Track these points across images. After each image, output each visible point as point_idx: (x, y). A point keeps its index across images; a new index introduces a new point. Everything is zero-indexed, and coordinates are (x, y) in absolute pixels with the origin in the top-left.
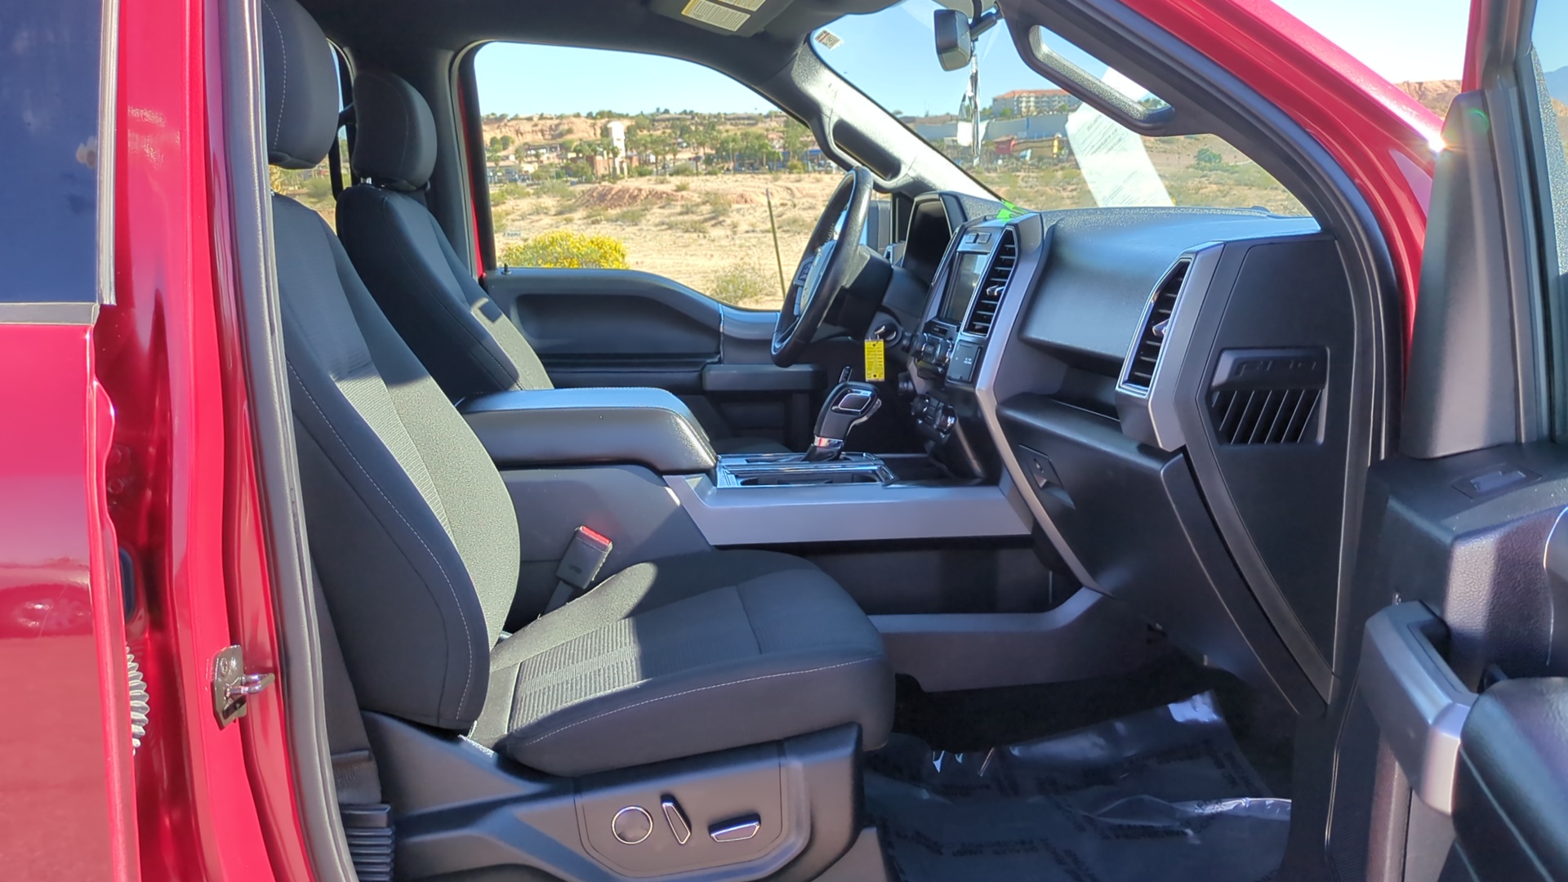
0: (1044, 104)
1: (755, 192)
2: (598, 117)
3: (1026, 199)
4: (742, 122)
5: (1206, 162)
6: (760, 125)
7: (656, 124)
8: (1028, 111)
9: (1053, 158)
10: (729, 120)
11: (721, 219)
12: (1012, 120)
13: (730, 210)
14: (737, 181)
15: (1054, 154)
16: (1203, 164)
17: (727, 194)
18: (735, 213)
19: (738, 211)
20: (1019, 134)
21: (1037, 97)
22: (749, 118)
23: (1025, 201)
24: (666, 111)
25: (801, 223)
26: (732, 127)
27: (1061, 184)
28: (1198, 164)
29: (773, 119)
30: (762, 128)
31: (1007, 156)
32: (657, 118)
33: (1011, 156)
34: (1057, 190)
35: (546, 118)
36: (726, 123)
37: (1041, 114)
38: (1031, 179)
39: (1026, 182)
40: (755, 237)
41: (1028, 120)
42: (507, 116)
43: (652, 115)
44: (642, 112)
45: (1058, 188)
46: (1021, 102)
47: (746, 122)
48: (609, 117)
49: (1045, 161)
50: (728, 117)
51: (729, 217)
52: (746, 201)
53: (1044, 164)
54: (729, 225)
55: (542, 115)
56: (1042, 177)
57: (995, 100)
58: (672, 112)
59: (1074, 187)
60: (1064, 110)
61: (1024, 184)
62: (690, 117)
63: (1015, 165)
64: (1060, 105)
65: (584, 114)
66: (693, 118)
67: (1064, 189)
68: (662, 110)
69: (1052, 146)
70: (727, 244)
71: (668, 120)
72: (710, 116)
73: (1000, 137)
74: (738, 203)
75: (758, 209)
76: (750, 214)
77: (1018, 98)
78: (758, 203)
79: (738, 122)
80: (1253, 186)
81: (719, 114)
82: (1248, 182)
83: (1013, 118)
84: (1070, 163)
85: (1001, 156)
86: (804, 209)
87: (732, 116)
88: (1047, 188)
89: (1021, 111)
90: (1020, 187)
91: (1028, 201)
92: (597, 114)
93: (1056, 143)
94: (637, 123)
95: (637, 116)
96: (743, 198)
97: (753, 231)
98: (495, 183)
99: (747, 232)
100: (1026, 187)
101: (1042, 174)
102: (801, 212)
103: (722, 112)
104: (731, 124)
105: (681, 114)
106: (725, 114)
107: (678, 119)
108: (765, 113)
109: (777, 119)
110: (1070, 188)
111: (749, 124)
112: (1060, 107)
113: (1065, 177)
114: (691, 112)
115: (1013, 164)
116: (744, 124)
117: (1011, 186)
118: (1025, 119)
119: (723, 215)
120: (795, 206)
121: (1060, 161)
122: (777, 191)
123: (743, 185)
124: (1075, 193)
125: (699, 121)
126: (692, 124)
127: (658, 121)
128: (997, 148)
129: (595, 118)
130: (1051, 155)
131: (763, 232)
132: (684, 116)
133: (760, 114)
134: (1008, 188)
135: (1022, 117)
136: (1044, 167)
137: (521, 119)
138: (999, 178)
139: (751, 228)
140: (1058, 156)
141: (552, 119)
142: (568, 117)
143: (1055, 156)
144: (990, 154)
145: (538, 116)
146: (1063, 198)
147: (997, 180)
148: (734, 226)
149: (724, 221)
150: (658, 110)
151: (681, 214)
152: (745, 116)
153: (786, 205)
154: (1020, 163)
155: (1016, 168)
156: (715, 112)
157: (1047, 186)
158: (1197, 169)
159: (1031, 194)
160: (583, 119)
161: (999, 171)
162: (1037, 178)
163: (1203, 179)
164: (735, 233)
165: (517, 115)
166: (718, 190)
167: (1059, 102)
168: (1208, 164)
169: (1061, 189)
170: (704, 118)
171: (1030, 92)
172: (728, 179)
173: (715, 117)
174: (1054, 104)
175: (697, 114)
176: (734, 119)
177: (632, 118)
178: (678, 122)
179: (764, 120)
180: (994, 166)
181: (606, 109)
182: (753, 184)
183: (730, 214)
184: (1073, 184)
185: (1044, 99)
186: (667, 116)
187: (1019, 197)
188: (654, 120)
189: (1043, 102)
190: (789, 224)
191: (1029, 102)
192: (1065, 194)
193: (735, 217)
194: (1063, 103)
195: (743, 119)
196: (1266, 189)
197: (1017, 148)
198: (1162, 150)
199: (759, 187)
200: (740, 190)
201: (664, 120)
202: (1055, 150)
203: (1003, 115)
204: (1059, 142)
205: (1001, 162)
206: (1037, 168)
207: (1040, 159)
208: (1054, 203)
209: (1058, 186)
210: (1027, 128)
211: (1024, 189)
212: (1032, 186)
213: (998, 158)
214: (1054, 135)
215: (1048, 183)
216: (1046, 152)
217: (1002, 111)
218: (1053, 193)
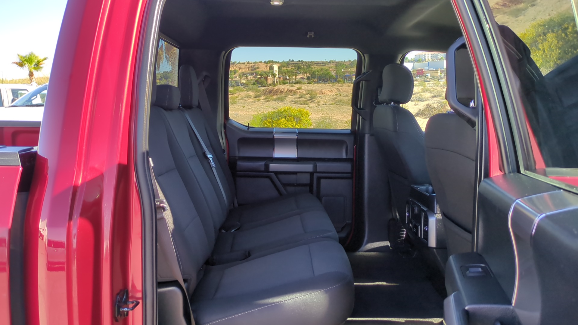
0: (434, 57)
1: (326, 90)
2: (268, 63)
3: (429, 92)
4: (320, 64)
6: (327, 66)
7: (289, 65)
8: (428, 59)
9: (438, 77)
10: (315, 64)
11: (314, 100)
12: (422, 63)
13: (317, 97)
14: (319, 86)
15: (439, 75)
17: (316, 91)
18: (318, 98)
19: (320, 97)
20: (425, 68)
22: (322, 63)
23: (429, 93)
24: (293, 61)
25: (343, 102)
26: (317, 66)
27: (443, 86)
29: (331, 63)
30: (328, 67)
31: (421, 76)
32: (289, 63)
33: (423, 75)
34: (441, 88)
35: (250, 63)
36: (314, 65)
37: (433, 61)
38: (430, 84)
39: (429, 85)
40: (326, 107)
41: (428, 63)
42: (236, 62)
43: (288, 62)
44: (284, 61)
45: (442, 88)
46: (426, 56)
47: (322, 64)
48: (272, 63)
49: (435, 78)
50: (315, 63)
51: (316, 99)
52: (322, 94)
53: (435, 79)
54: (316, 102)
55: (248, 62)
56: (435, 83)
57: (415, 56)
58: (295, 61)
60: (442, 59)
61: (428, 86)
62: (301, 63)
63: (424, 79)
64: (441, 57)
65: (263, 62)
66: (302, 63)
68: (291, 60)
69: (438, 73)
70: (316, 109)
71: (293, 64)
72: (309, 62)
73: (419, 68)
74: (319, 94)
75: (327, 96)
76: (324, 98)
77: (424, 55)
78: (327, 94)
79: (319, 64)
81: (312, 61)
83: (422, 62)
85: (419, 76)
86: (344, 96)
87: (316, 63)
88: (437, 88)
89: (425, 59)
90: (427, 87)
91: (430, 92)
92: (268, 62)
93: (439, 71)
94: (282, 65)
95: (282, 62)
96: (321, 92)
97: (325, 104)
98: (232, 86)
99: (323, 105)
101: (435, 82)
102: (343, 98)
103: (313, 61)
104: (316, 65)
105: (298, 61)
106: (314, 61)
107: (297, 63)
108: (328, 61)
109: (333, 63)
111: (322, 65)
112: (440, 58)
114: (302, 61)
115: (423, 79)
116: (321, 65)
117: (423, 87)
118: (427, 62)
119: (314, 98)
120: (341, 95)
121: (441, 78)
122: (334, 90)
123: (321, 88)
125: (304, 64)
126: (302, 65)
127: (289, 64)
128: (417, 72)
129: (267, 63)
130: (438, 76)
131: (329, 105)
132: (299, 62)
133: (327, 62)
134: (422, 87)
135: (426, 62)
136: (435, 80)
137: (241, 64)
138: (419, 83)
139: (325, 103)
140: (440, 76)
141: (252, 63)
142: (258, 62)
143: (439, 76)
144: (415, 75)
145: (247, 62)
146: (443, 91)
147: (417, 84)
148: (318, 102)
149: (315, 101)
151: (299, 98)
152: (321, 62)
153: (337, 95)
154: (426, 78)
155: (424, 80)
156: (310, 61)
157: (437, 87)
159: (431, 89)
160: (263, 63)
161: (418, 81)
162: (433, 84)
164: (319, 105)
165: (239, 62)
166: (312, 89)
167: (440, 56)
169: (443, 88)
170: (306, 63)
172: (316, 85)
173: (310, 63)
174: (438, 57)
175: (304, 62)
176: (317, 63)
177: (280, 63)
178: (297, 64)
179: (328, 64)
180: (416, 79)
181: (271, 60)
182: (325, 87)
183: (317, 98)
185: (434, 55)
186: (293, 62)
187: (427, 91)
188: (288, 64)
189: (434, 56)
190: (339, 102)
191: (428, 56)
193: (319, 99)
194: (442, 57)
195: (321, 63)
197: (424, 73)
199: (327, 88)
200: (320, 89)
201: (292, 64)
202: (439, 74)
203: (418, 61)
204: (441, 71)
205: (418, 78)
206: (433, 80)
207: (434, 77)
208: (441, 93)
209: (441, 87)
210: (428, 66)
211: (429, 88)
212: (431, 87)
213: (417, 76)
214: (438, 69)
215: (438, 86)
216: (435, 75)
217: (418, 60)
218: (439, 89)
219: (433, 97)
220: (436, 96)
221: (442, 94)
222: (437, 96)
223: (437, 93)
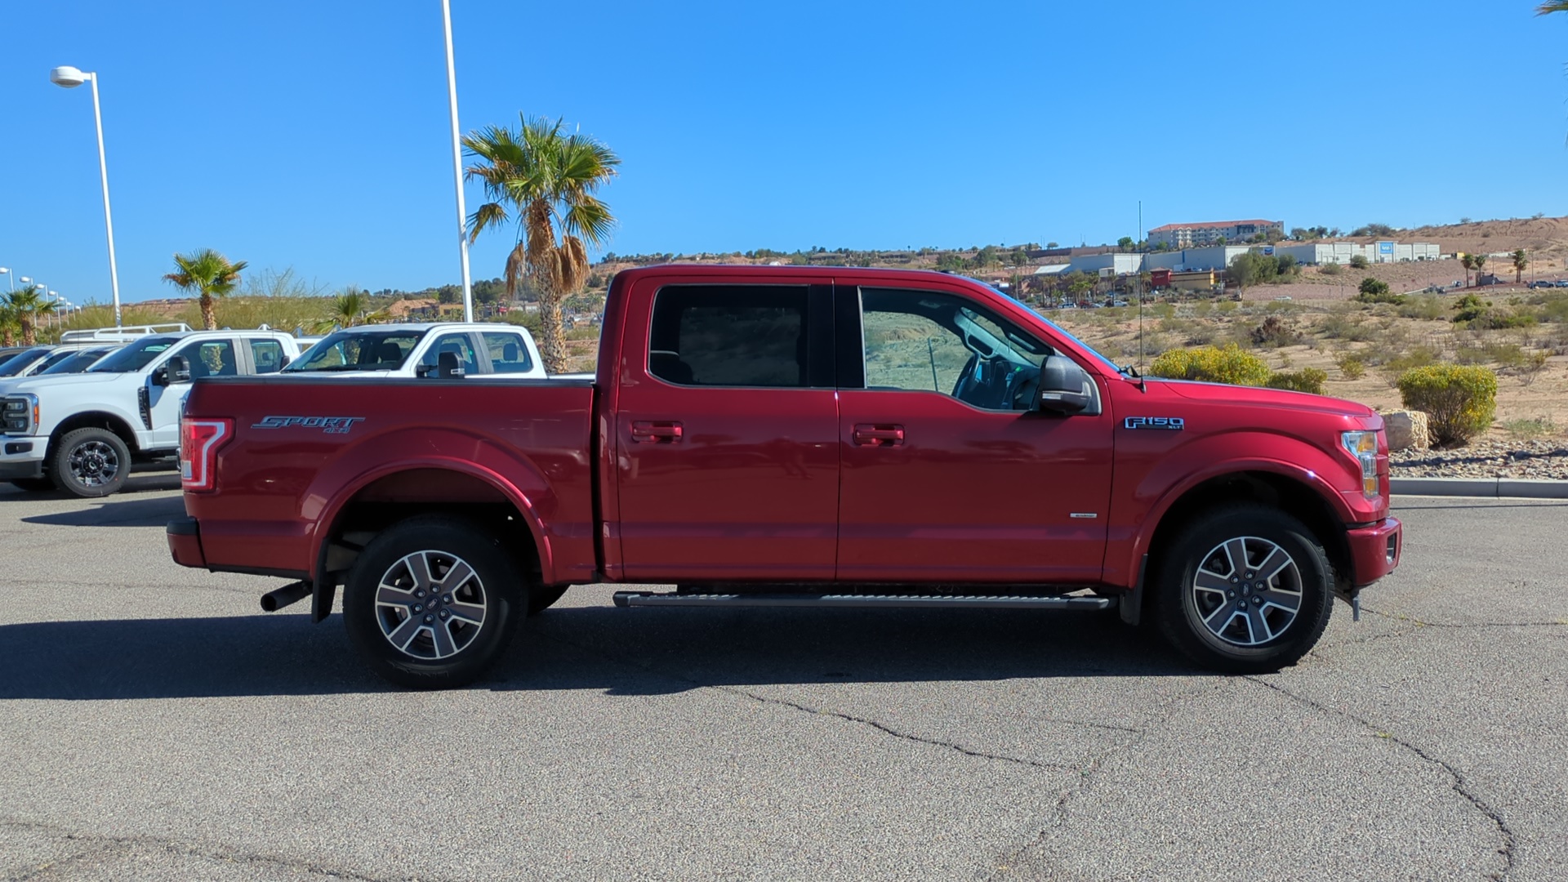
0: (1201, 237)
1: (907, 328)
2: (758, 256)
3: (1180, 330)
4: (895, 259)
5: (1370, 292)
6: (913, 262)
7: (812, 262)
8: (1185, 244)
9: (1209, 291)
10: (883, 257)
11: (875, 354)
12: (1168, 253)
13: (884, 346)
14: (891, 318)
15: (1211, 286)
16: (1367, 295)
17: (881, 331)
18: (888, 348)
19: (892, 346)
20: (1175, 266)
21: (1193, 231)
22: (901, 256)
23: (1179, 332)
24: (823, 250)
25: (952, 359)
26: (886, 265)
28: (1362, 295)
29: (926, 256)
30: (915, 265)
31: (1164, 287)
32: (813, 256)
33: (1168, 287)
34: (1213, 321)
35: (708, 258)
36: (880, 261)
37: (1198, 248)
38: (1187, 310)
39: (1183, 312)
40: (908, 371)
41: (1183, 253)
42: (672, 255)
43: (808, 253)
44: (799, 251)
45: (1215, 319)
46: (1178, 235)
47: (899, 259)
48: (767, 256)
49: (1201, 293)
50: (882, 255)
51: (883, 352)
52: (899, 337)
53: (1201, 295)
54: (883, 360)
55: (705, 254)
56: (1198, 308)
57: (1150, 234)
58: (827, 250)
59: (1229, 319)
61: (1181, 314)
62: (845, 255)
63: (1171, 296)
64: (1218, 238)
65: (744, 253)
66: (848, 256)
67: (1220, 320)
68: (818, 249)
69: (1210, 279)
70: (881, 378)
71: (824, 258)
72: (865, 254)
73: (1158, 267)
74: (891, 339)
75: (910, 344)
76: (903, 349)
77: (1174, 231)
78: (910, 338)
79: (891, 259)
80: (1417, 317)
81: (873, 252)
82: (1413, 314)
83: (1169, 251)
84: (1228, 295)
85: (1158, 287)
86: (955, 345)
87: (885, 254)
88: (1203, 319)
89: (1178, 244)
90: (1175, 317)
91: (1182, 332)
92: (755, 254)
93: (1212, 276)
94: (793, 261)
95: (794, 254)
96: (896, 335)
97: (906, 366)
99: (900, 366)
100: (1182, 317)
101: (1199, 304)
102: (953, 348)
103: (876, 250)
104: (885, 262)
105: (836, 252)
106: (879, 252)
107: (833, 257)
108: (917, 251)
109: (929, 256)
110: (1226, 319)
111: (902, 262)
112: (1218, 240)
113: (1221, 309)
114: (846, 250)
115: (1169, 295)
116: (896, 262)
117: (1166, 317)
118: (1181, 252)
119: (877, 350)
120: (946, 342)
121: (1217, 293)
122: (929, 328)
123: (896, 323)
124: (1230, 324)
125: (853, 259)
126: (847, 262)
127: (813, 259)
128: (1153, 278)
129: (754, 257)
130: (1208, 287)
131: (914, 366)
132: (839, 254)
133: (913, 252)
134: (1163, 319)
135: (1179, 250)
136: (1201, 298)
137: (684, 259)
138: (1156, 308)
139: (904, 363)
140: (1215, 288)
141: (713, 258)
142: (729, 256)
143: (1212, 288)
144: (1146, 284)
145: (701, 256)
146: (1219, 329)
147: (1151, 311)
148: (888, 360)
149: (878, 356)
150: (814, 248)
152: (899, 254)
153: (938, 340)
154: (1177, 294)
155: (1173, 298)
156: (869, 250)
157: (1203, 317)
158: (1360, 300)
159: (1187, 324)
160: (743, 258)
161: (1156, 301)
162: (1193, 308)
163: (1365, 312)
164: (888, 367)
165: (681, 254)
166: (873, 326)
168: (1373, 296)
170: (859, 256)
171: (1187, 225)
172: (882, 316)
173: (869, 255)
174: (1212, 236)
175: (851, 252)
176: (887, 257)
177: (789, 256)
178: (833, 260)
179: (917, 257)
180: (1151, 296)
181: (765, 248)
182: (906, 321)
183: (883, 349)
184: (1229, 316)
185: (1201, 232)
186: (823, 254)
187: (1174, 328)
188: (810, 259)
189: (1199, 235)
190: (941, 360)
191: (1186, 235)
192: (1220, 325)
193: (889, 352)
195: (897, 256)
196: (1432, 319)
197: (1173, 278)
198: (1324, 281)
199: (911, 324)
200: (893, 327)
201: (819, 259)
202: (1212, 282)
203: (1159, 248)
204: (1216, 276)
205: (1157, 292)
206: (1196, 298)
207: (1197, 291)
208: (1209, 334)
209: (1214, 316)
210: (1184, 261)
211: (1181, 319)
212: (1187, 317)
213: (1155, 289)
214: (1210, 269)
215: (1203, 315)
216: (1202, 285)
217: (1158, 244)
218: (1208, 324)
219: (1188, 344)
220: (1198, 342)
221: (1213, 337)
222: (1200, 340)
223: (1199, 334)
